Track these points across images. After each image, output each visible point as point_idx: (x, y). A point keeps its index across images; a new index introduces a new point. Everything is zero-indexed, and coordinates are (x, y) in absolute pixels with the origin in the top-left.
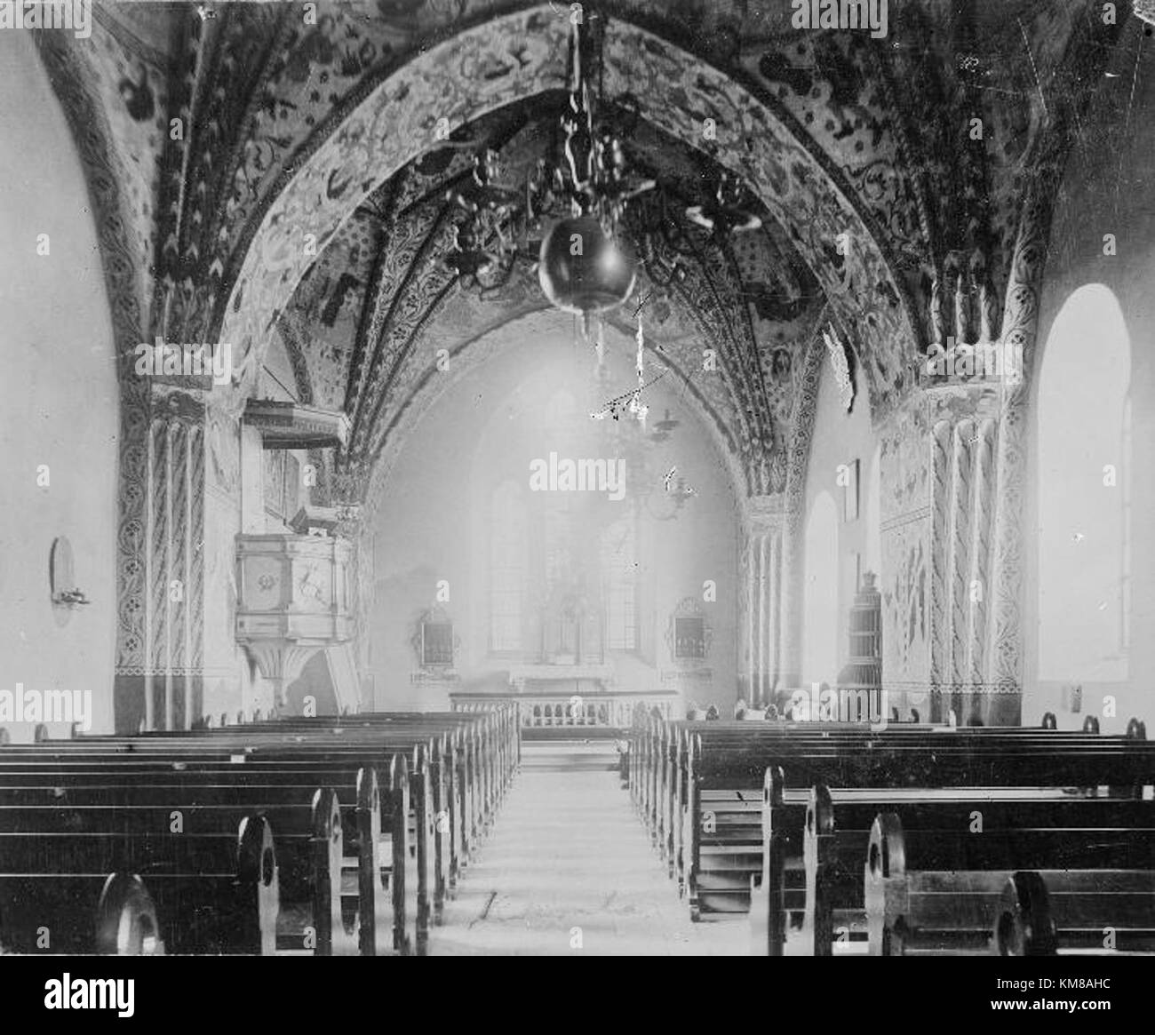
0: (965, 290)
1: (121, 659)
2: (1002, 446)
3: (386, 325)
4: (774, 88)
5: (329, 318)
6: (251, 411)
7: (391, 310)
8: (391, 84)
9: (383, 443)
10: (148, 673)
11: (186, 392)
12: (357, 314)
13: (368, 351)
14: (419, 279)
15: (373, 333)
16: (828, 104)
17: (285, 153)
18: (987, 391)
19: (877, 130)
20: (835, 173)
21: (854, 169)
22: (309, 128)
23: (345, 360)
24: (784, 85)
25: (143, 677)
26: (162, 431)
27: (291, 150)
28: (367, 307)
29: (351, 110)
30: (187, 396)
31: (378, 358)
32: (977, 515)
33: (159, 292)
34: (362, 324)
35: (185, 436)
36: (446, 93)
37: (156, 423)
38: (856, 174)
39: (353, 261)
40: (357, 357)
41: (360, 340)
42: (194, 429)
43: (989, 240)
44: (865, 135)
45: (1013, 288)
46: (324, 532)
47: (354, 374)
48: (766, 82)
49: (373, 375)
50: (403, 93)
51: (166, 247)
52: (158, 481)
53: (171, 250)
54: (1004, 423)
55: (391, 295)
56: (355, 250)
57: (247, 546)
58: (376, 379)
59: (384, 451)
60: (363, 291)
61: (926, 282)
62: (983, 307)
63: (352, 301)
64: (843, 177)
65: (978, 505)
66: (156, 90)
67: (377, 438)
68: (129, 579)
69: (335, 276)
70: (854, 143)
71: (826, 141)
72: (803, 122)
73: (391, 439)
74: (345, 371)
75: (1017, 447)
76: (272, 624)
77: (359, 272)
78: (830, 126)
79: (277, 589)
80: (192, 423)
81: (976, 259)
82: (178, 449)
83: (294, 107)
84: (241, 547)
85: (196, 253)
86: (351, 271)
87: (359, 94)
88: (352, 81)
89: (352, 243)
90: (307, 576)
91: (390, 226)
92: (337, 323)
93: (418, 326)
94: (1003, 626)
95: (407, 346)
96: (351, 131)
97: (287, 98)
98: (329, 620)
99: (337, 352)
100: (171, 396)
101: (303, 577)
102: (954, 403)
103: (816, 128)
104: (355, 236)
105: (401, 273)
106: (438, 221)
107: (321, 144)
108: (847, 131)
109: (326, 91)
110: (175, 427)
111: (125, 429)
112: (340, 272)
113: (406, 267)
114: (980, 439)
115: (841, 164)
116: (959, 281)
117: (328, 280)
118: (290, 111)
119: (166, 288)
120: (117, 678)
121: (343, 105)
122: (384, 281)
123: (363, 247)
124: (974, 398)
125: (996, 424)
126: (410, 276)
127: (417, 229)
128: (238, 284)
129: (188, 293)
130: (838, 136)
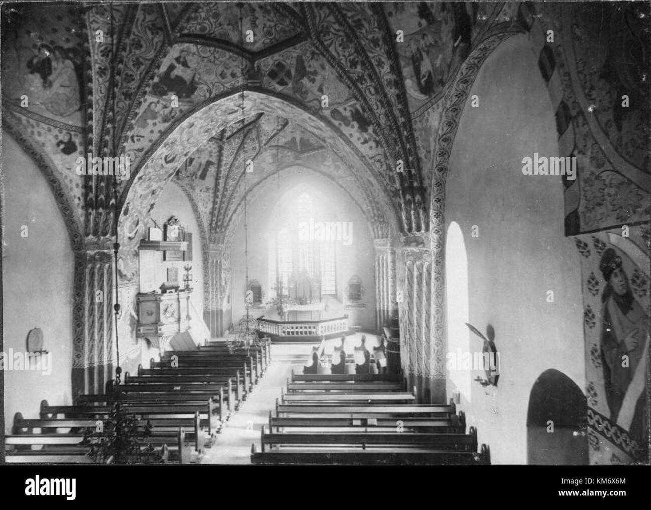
0: (415, 210)
1: (75, 361)
2: (433, 275)
3: (227, 177)
4: (336, 123)
5: (203, 177)
6: (143, 244)
7: (229, 172)
8: (185, 123)
9: (230, 220)
10: (86, 366)
11: (102, 251)
12: (215, 174)
13: (221, 188)
14: (239, 159)
15: (221, 181)
16: (357, 131)
17: (141, 154)
18: (426, 251)
19: (378, 143)
20: (362, 157)
21: (370, 156)
22: (151, 144)
23: (211, 191)
24: (341, 122)
25: (83, 370)
26: (93, 268)
27: (143, 153)
28: (218, 172)
29: (168, 136)
30: (104, 252)
31: (225, 189)
32: (424, 302)
33: (87, 215)
34: (217, 178)
35: (103, 269)
36: (212, 121)
37: (90, 266)
38: (371, 158)
39: (211, 156)
40: (216, 190)
41: (217, 184)
42: (107, 265)
43: (423, 191)
44: (373, 144)
45: (432, 213)
46: (173, 291)
47: (216, 196)
48: (333, 121)
49: (224, 196)
50: (191, 125)
51: (89, 198)
52: (91, 288)
53: (91, 199)
54: (434, 265)
55: (228, 166)
56: (211, 152)
57: (141, 299)
58: (225, 197)
59: (231, 223)
60: (216, 166)
61: (400, 205)
62: (422, 216)
63: (212, 170)
64: (366, 159)
65: (424, 298)
66: (77, 140)
67: (227, 219)
68: (78, 329)
69: (204, 162)
70: (368, 147)
71: (358, 144)
72: (349, 137)
73: (234, 218)
74: (212, 195)
75: (440, 274)
76: (152, 330)
77: (214, 159)
78: (359, 139)
79: (154, 316)
80: (107, 263)
81: (418, 198)
82: (100, 274)
83: (143, 137)
84: (139, 299)
85: (103, 198)
86: (211, 159)
87: (170, 130)
88: (167, 125)
89: (209, 149)
90: (167, 309)
91: (224, 143)
92: (207, 178)
93: (240, 177)
94: (436, 351)
95: (237, 184)
96: (170, 142)
97: (139, 134)
98: (177, 325)
99: (208, 189)
100: (95, 254)
101: (165, 309)
102: (413, 254)
103: (353, 140)
104: (210, 147)
105: (231, 158)
106: (243, 140)
107: (156, 150)
108: (366, 142)
109: (156, 129)
110: (98, 266)
111: (76, 269)
112: (206, 160)
113: (233, 156)
114: (425, 270)
115: (364, 154)
116: (412, 206)
117: (200, 164)
118: (141, 139)
119: (90, 214)
120: (73, 370)
121: (164, 134)
122: (224, 162)
123: (214, 151)
124: (421, 253)
125: (430, 265)
126: (235, 159)
127: (236, 143)
128: (125, 206)
129: (101, 214)
130: (363, 143)
